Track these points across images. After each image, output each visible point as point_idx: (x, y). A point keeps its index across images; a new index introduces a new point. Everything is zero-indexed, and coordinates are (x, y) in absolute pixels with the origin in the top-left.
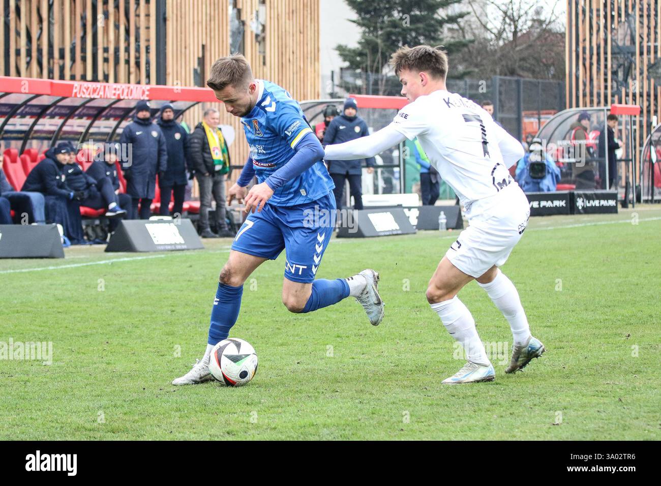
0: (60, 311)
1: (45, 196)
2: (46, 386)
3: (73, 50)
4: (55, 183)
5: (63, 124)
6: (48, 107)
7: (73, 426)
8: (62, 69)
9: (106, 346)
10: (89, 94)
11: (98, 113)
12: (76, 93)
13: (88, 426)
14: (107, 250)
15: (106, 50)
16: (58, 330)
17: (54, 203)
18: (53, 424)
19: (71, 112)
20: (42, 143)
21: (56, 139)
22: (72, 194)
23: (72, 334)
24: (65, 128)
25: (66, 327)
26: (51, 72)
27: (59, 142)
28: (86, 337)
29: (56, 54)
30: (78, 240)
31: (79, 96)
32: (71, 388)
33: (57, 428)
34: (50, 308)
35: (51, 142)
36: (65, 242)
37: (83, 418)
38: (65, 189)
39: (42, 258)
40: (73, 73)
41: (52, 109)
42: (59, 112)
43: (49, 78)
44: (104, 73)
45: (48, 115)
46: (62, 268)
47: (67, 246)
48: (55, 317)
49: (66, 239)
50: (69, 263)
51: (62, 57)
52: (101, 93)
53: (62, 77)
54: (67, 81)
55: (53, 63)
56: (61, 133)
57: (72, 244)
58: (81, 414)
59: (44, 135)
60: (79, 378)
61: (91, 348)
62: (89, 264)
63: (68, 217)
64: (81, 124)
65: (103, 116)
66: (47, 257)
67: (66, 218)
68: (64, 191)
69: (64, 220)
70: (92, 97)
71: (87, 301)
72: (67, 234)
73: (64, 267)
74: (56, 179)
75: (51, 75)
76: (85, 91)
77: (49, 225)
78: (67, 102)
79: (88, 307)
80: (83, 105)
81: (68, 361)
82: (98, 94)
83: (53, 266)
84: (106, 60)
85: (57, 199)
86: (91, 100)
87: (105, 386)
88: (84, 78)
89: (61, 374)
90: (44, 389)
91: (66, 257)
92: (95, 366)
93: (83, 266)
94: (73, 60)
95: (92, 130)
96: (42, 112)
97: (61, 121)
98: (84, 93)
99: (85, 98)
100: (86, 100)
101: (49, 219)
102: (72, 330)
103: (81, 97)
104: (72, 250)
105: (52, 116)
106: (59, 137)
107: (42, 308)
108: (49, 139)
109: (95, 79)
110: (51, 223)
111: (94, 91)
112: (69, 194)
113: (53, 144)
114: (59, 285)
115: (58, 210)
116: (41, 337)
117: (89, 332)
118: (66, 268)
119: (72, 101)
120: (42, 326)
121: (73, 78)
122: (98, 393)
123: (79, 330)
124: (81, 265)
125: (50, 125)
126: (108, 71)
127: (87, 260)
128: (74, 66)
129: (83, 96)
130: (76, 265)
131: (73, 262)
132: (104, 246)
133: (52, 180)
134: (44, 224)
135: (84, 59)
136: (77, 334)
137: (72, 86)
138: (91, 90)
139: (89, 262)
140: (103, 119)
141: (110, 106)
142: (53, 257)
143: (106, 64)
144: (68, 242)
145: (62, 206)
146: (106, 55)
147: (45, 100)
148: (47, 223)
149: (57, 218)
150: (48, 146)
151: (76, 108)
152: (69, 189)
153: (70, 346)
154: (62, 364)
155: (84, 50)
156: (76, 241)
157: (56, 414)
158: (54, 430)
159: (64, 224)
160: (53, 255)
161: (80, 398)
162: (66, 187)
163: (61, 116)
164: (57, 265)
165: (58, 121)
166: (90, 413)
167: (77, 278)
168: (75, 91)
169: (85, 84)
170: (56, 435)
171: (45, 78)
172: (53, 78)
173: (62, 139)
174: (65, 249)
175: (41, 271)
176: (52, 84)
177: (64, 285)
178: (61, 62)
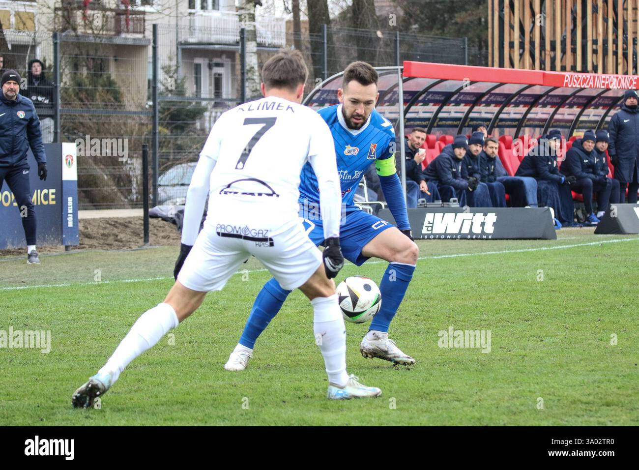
0: (554, 289)
1: (537, 180)
2: (543, 361)
3: (563, 43)
4: (547, 168)
5: (555, 113)
6: (540, 96)
7: (570, 399)
8: (553, 60)
9: (598, 324)
10: (580, 84)
11: (587, 102)
12: (567, 83)
13: (584, 399)
14: (596, 232)
15: (595, 42)
16: (552, 308)
17: (547, 187)
18: (551, 397)
19: (562, 102)
20: (535, 130)
21: (548, 127)
22: (563, 178)
23: (565, 312)
24: (556, 117)
25: (560, 305)
26: (542, 63)
27: (550, 130)
28: (579, 314)
29: (548, 46)
30: (569, 222)
31: (570, 86)
32: (567, 363)
33: (554, 401)
34: (544, 287)
35: (543, 130)
36: (556, 225)
37: (579, 392)
38: (557, 174)
39: (535, 239)
40: (564, 64)
41: (544, 98)
42: (551, 101)
43: (541, 69)
44: (593, 63)
45: (540, 104)
46: (555, 249)
47: (558, 228)
48: (550, 295)
49: (557, 221)
50: (561, 244)
51: (553, 48)
52: (591, 83)
53: (553, 68)
54: (558, 72)
55: (545, 54)
56: (553, 121)
57: (563, 226)
58: (577, 388)
59: (536, 123)
60: (573, 354)
61: (584, 325)
62: (580, 245)
63: (559, 200)
64: (571, 113)
65: (593, 105)
66: (540, 239)
67: (557, 201)
68: (555, 176)
69: (556, 203)
70: (582, 87)
71: (579, 280)
72: (558, 216)
73: (556, 247)
74: (548, 165)
75: (543, 66)
76: (575, 81)
77: (541, 208)
78: (558, 92)
79: (580, 286)
80: (574, 95)
81: (563, 337)
82: (588, 84)
83: (546, 247)
84: (595, 52)
85: (548, 183)
86: (581, 89)
87: (599, 362)
88: (574, 69)
89: (556, 349)
90: (541, 364)
91: (558, 239)
92: (588, 342)
93: (574, 247)
94: (564, 52)
95: (582, 118)
96: (535, 101)
97: (553, 109)
98: (575, 84)
99: (576, 87)
100: (577, 89)
101: (541, 202)
102: (566, 308)
103: (572, 87)
104: (563, 232)
105: (544, 105)
106: (551, 125)
107: (536, 287)
108: (540, 126)
109: (584, 70)
110: (543, 206)
111: (584, 81)
112: (561, 179)
113: (545, 131)
114: (552, 265)
115: (550, 193)
116: (537, 314)
117: (582, 310)
118: (558, 249)
119: (563, 91)
120: (537, 304)
121: (563, 69)
122: (592, 368)
123: (572, 308)
124: (573, 246)
125: (542, 113)
126: (597, 62)
127: (578, 242)
128: (564, 57)
129: (574, 86)
130: (567, 246)
131: (565, 243)
132: (594, 228)
133: (545, 166)
134: (537, 207)
135: (574, 51)
136: (571, 312)
137: (564, 76)
138: (581, 80)
139: (580, 243)
140: (592, 107)
141: (599, 95)
142: (546, 239)
143: (594, 55)
144: (560, 224)
145: (553, 190)
146: (594, 47)
147: (537, 90)
148: (539, 206)
149: (549, 201)
150: (540, 134)
151: (567, 97)
152: (560, 174)
153: (564, 323)
154: (557, 340)
155: (574, 42)
156: (567, 223)
157: (553, 387)
158: (551, 403)
159: (556, 207)
160: (546, 236)
161: (575, 373)
162: (558, 172)
163: (553, 105)
164: (549, 246)
165: (550, 110)
166: (585, 387)
167: (569, 258)
168: (566, 81)
169: (576, 75)
170: (554, 408)
171: (537, 69)
172: (544, 69)
173: (553, 126)
174: (557, 231)
175: (535, 251)
176: (544, 74)
177: (557, 265)
178: (552, 54)
